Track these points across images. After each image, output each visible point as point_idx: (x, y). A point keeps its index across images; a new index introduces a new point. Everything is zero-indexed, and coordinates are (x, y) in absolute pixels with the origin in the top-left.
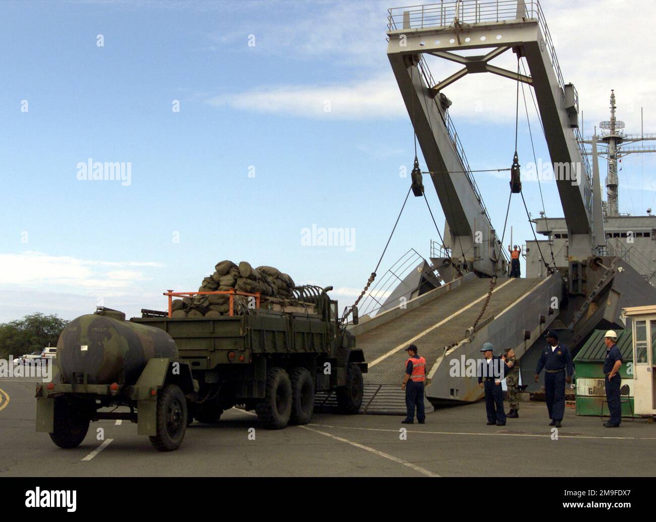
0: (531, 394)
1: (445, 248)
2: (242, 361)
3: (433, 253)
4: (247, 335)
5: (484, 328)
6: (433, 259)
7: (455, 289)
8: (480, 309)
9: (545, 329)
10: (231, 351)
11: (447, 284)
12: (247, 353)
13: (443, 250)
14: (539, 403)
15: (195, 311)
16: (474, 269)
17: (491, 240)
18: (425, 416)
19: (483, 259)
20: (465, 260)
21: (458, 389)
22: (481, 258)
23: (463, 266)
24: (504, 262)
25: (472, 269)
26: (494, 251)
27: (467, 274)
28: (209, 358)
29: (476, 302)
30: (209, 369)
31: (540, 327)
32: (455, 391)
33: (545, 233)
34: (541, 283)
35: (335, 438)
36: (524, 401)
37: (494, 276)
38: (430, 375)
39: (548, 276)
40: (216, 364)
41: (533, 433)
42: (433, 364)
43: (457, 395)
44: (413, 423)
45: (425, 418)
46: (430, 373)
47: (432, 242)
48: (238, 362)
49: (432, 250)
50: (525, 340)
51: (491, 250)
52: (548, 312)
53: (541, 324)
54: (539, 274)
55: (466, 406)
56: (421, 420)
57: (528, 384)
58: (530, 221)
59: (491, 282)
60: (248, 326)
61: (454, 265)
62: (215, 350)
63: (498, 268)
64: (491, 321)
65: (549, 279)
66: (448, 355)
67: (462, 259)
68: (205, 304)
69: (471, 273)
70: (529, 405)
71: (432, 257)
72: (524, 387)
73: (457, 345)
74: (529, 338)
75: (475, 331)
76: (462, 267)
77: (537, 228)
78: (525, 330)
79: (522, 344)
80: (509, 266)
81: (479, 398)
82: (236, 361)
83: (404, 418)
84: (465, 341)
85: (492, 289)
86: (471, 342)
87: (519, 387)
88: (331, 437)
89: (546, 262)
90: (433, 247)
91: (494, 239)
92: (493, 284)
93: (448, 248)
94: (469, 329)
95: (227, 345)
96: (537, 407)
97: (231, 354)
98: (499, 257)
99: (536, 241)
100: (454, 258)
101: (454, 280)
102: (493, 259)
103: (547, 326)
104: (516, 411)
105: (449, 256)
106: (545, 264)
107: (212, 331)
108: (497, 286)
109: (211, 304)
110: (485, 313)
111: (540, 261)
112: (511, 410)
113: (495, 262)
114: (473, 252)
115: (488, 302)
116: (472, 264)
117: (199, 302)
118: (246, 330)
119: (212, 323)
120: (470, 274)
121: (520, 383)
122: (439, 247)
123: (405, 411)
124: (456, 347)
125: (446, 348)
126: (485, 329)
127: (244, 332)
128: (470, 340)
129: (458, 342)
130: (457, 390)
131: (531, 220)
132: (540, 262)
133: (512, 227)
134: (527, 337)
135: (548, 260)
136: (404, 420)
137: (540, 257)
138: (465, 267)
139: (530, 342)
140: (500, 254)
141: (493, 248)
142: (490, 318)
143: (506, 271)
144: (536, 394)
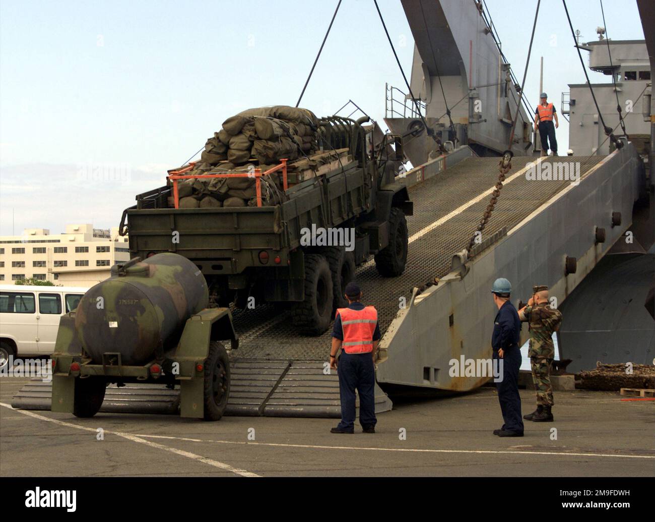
0: (577, 377)
1: (414, 100)
2: (278, 264)
3: (390, 108)
4: (284, 231)
5: (488, 252)
6: (390, 121)
7: (432, 178)
8: (481, 215)
9: (603, 254)
10: (263, 251)
11: (417, 168)
12: (285, 253)
13: (409, 103)
14: (592, 393)
15: (210, 198)
16: (469, 139)
17: (501, 84)
18: (376, 420)
19: (485, 121)
20: (451, 122)
21: (436, 367)
22: (483, 118)
23: (447, 133)
24: (526, 125)
25: (466, 141)
26: (508, 102)
27: (455, 150)
28: (234, 259)
29: (472, 202)
30: (235, 273)
31: (596, 249)
32: (432, 371)
33: (607, 70)
34: (598, 166)
35: (203, 461)
36: (564, 391)
37: (505, 153)
38: (385, 342)
39: (611, 152)
40: (244, 268)
41: (582, 450)
42: (391, 320)
43: (436, 380)
44: (352, 432)
45: (375, 423)
46: (384, 337)
47: (389, 88)
48: (273, 265)
49: (389, 103)
50: (567, 274)
51: (501, 103)
52: (611, 222)
53: (596, 244)
54: (594, 150)
55: (454, 400)
56: (369, 426)
57: (571, 359)
58: (577, 46)
59: (502, 163)
60: (283, 220)
61: (430, 132)
62: (241, 250)
63: (515, 137)
64: (501, 238)
65: (613, 159)
66: (419, 303)
67: (446, 121)
68: (223, 191)
69: (462, 147)
70: (574, 398)
71: (389, 116)
72: (563, 364)
73: (436, 284)
74: (573, 271)
75: (470, 258)
76: (445, 135)
77: (591, 60)
78: (565, 256)
79: (560, 282)
80: (535, 135)
81: (479, 385)
82: (270, 263)
83: (336, 423)
84: (451, 276)
85: (503, 178)
86: (462, 278)
87: (555, 363)
88: (196, 461)
89: (608, 125)
90: (389, 98)
91: (508, 81)
92: (503, 167)
93: (420, 100)
94: (461, 254)
95: (257, 244)
96: (588, 400)
97: (263, 254)
98: (517, 114)
99: (589, 85)
100: (430, 119)
101: (431, 161)
102: (504, 120)
103: (609, 247)
104: (549, 408)
105: (420, 114)
106: (606, 128)
107: (236, 226)
108: (514, 172)
109: (230, 189)
110: (489, 223)
111: (596, 123)
112: (540, 406)
113: (508, 127)
114: (467, 106)
115: (495, 203)
116: (464, 129)
117: (216, 187)
118: (281, 224)
119: (235, 215)
120: (461, 150)
121: (557, 357)
122: (401, 98)
123: (338, 410)
124: (434, 288)
125: (416, 289)
126: (490, 253)
127: (280, 227)
128: (460, 274)
129: (437, 279)
130: (436, 370)
131: (580, 44)
132: (596, 127)
133: (542, 58)
134: (570, 268)
135: (612, 122)
136: (336, 426)
137: (596, 116)
138: (452, 136)
139: (575, 279)
140: (518, 110)
141: (506, 100)
142: (500, 232)
143: (531, 143)
144: (587, 377)
